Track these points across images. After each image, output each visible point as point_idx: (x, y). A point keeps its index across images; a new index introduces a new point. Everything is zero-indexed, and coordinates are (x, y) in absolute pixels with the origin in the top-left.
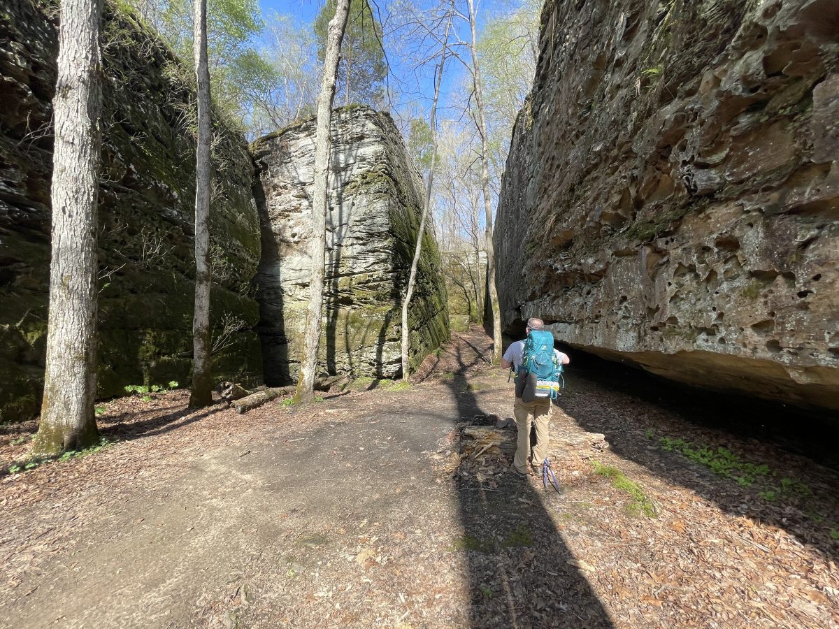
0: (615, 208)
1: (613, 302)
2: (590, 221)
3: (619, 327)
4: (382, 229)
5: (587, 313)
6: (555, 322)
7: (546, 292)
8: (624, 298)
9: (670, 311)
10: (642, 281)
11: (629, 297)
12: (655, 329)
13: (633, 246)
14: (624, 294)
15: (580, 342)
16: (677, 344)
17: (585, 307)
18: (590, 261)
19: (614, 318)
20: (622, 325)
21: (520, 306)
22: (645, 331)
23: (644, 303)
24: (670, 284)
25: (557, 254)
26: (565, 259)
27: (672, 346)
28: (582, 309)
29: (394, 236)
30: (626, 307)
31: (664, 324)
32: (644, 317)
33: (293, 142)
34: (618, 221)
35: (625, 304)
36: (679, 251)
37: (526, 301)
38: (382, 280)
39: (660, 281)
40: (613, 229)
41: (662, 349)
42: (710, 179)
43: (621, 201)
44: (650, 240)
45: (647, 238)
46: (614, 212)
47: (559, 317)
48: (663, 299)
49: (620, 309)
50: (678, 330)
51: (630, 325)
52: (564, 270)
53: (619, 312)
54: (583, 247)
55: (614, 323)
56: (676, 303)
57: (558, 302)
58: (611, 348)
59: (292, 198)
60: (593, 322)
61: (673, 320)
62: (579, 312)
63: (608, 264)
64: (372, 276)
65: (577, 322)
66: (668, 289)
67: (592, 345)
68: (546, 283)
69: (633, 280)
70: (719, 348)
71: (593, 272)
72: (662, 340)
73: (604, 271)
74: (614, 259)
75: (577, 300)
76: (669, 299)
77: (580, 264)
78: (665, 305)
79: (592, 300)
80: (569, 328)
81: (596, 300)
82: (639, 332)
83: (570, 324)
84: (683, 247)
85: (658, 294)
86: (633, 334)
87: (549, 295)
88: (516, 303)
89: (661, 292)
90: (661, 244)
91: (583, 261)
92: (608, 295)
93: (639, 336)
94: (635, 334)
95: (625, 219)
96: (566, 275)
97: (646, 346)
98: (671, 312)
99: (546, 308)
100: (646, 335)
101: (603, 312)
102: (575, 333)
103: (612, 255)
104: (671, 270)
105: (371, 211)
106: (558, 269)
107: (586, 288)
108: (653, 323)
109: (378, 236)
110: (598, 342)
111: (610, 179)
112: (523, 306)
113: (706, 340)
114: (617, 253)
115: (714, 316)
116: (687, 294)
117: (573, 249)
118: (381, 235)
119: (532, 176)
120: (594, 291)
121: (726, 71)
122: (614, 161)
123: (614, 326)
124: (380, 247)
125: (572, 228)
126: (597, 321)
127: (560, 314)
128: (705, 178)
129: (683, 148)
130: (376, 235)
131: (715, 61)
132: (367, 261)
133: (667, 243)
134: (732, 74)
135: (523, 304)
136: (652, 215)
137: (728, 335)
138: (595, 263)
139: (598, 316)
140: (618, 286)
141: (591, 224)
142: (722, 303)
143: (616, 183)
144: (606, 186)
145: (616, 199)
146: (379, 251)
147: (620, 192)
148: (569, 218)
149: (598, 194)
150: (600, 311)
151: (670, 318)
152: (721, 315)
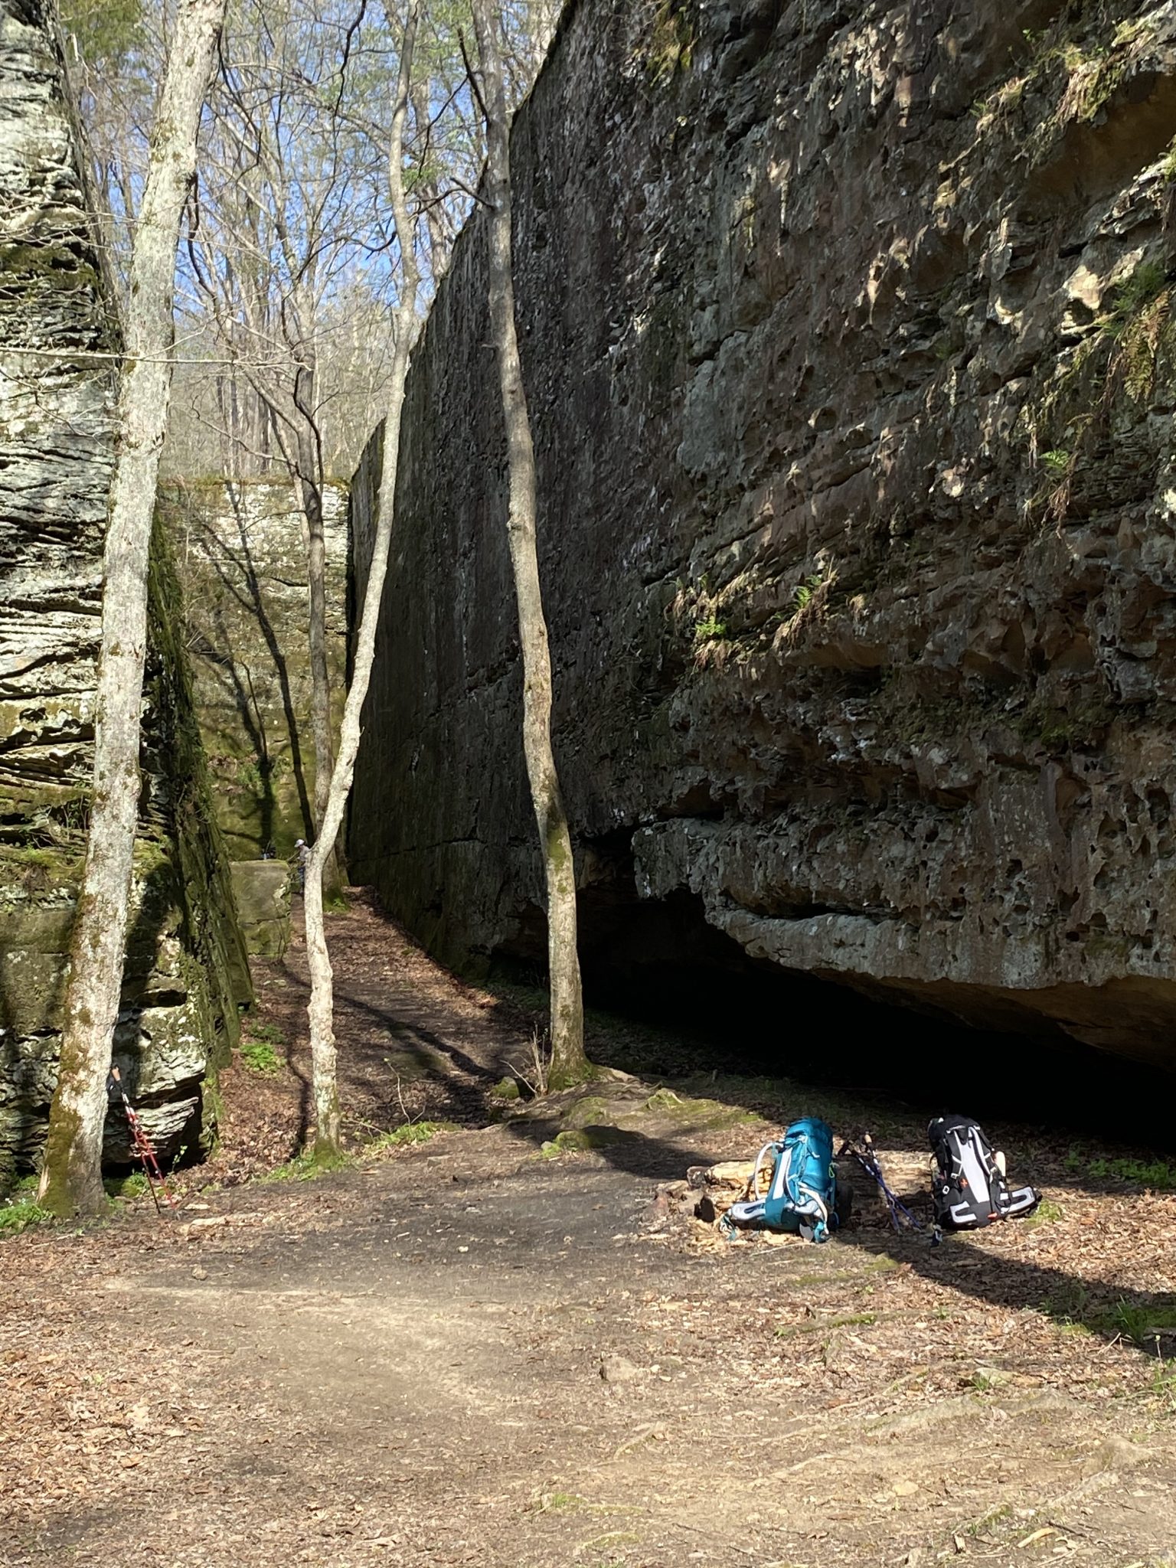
0: (992, 649)
1: (992, 870)
2: (932, 653)
3: (1007, 932)
5: (928, 892)
6: (822, 909)
7: (782, 807)
8: (1016, 866)
9: (1094, 903)
10: (1051, 834)
11: (1025, 864)
12: (1073, 936)
13: (1031, 751)
14: (1016, 854)
15: (912, 971)
16: (1106, 966)
17: (923, 873)
18: (937, 756)
19: (996, 910)
20: (1015, 926)
21: (630, 830)
22: (1057, 940)
23: (1054, 882)
24: (1093, 850)
25: (832, 699)
26: (861, 723)
27: (1099, 970)
28: (916, 878)
30: (1019, 884)
31: (1087, 927)
32: (1054, 911)
34: (1000, 682)
35: (1018, 878)
36: (1104, 789)
37: (664, 814)
39: (1078, 839)
40: (989, 691)
41: (1084, 978)
42: (1138, 682)
43: (1006, 638)
44: (1060, 750)
45: (1055, 746)
46: (991, 658)
47: (837, 895)
48: (1083, 877)
49: (1009, 889)
50: (1108, 939)
51: (1030, 928)
52: (858, 753)
53: (1007, 896)
54: (913, 707)
55: (996, 922)
56: (1104, 887)
57: (831, 847)
58: (990, 981)
60: (945, 916)
61: (1099, 918)
62: (905, 886)
63: (978, 775)
65: (897, 916)
66: (1091, 858)
67: (945, 979)
68: (785, 777)
69: (1031, 827)
70: (1153, 970)
71: (944, 786)
72: (1084, 960)
73: (973, 789)
74: (994, 770)
75: (897, 850)
76: (1093, 879)
77: (908, 756)
78: (1087, 891)
79: (940, 858)
80: (873, 932)
81: (950, 860)
82: (1047, 943)
83: (875, 919)
84: (1110, 782)
85: (1076, 867)
86: (1035, 948)
87: (794, 819)
89: (1081, 864)
90: (1078, 763)
91: (916, 750)
92: (979, 849)
93: (1047, 954)
94: (1039, 948)
95: (1015, 679)
96: (859, 770)
97: (1059, 974)
98: (1097, 904)
99: (785, 862)
100: (1058, 949)
101: (971, 892)
102: (893, 945)
103: (990, 758)
104: (1095, 825)
106: (834, 749)
107: (926, 823)
108: (1070, 926)
109: (65, 538)
110: (960, 970)
111: (981, 577)
112: (649, 832)
113: (1140, 957)
114: (998, 758)
115: (1148, 916)
116: (1120, 871)
117: (883, 700)
118: (81, 534)
119: (710, 355)
120: (947, 833)
121: (1145, 536)
122: (990, 542)
123: (997, 930)
124: (82, 589)
125: (881, 646)
126: (955, 914)
127: (841, 886)
128: (1131, 680)
129: (1102, 611)
130: (52, 534)
131: (1133, 515)
132: (16, 647)
133: (1087, 768)
134: (1152, 546)
135: (648, 824)
136: (1063, 696)
137: (1162, 947)
138: (948, 764)
139: (958, 903)
140: (1002, 834)
141: (937, 662)
142: (1156, 895)
143: (995, 596)
144: (974, 592)
145: (995, 632)
146: (74, 608)
147: (1003, 621)
148: (873, 613)
149: (954, 597)
150: (962, 890)
151: (1094, 916)
152: (1155, 914)
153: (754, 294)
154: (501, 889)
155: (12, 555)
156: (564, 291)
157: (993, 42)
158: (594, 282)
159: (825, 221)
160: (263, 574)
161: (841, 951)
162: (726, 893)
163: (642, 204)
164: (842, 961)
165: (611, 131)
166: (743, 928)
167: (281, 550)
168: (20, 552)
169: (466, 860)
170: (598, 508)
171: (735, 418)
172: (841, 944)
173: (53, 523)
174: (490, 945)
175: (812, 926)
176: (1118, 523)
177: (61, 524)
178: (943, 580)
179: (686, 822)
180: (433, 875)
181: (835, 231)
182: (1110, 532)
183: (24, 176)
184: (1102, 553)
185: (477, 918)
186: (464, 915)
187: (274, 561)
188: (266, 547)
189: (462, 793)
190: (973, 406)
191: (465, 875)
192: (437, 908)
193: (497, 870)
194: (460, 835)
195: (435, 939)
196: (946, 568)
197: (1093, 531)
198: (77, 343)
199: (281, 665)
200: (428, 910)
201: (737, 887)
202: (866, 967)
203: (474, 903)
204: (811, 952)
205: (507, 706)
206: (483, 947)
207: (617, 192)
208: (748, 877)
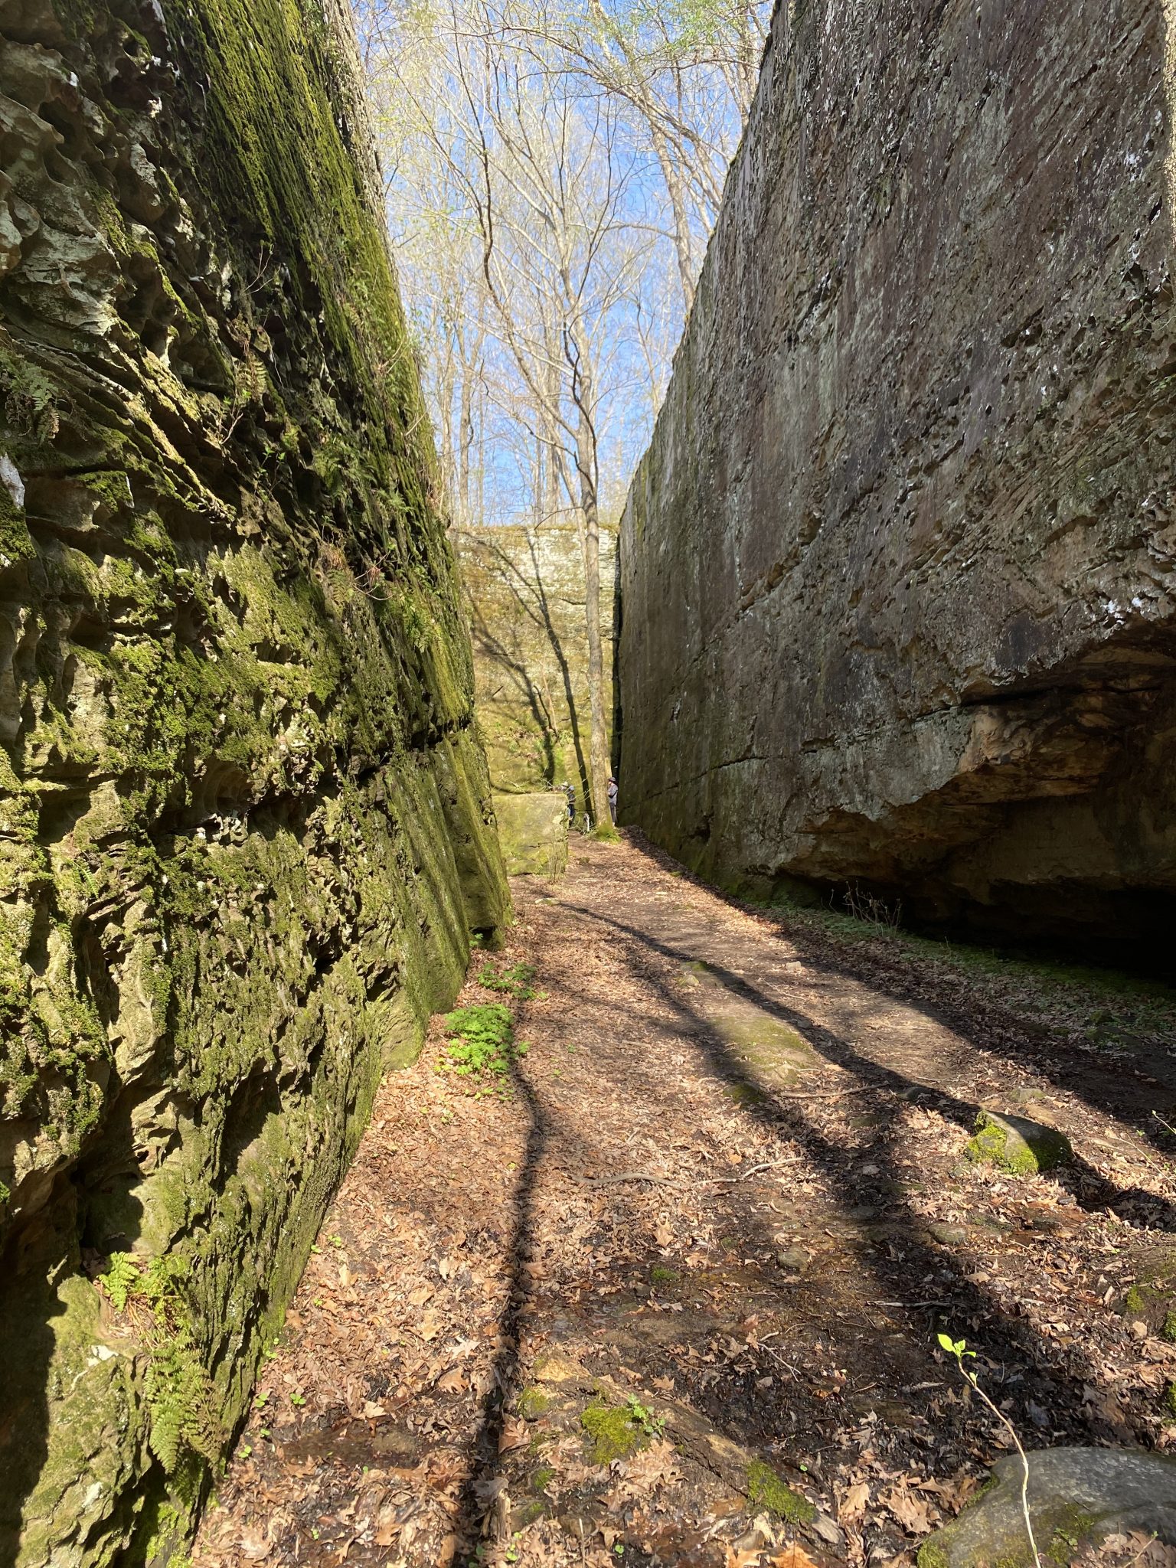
154: (788, 804)
160: (552, 597)
167: (567, 577)
169: (740, 779)
174: (773, 865)
180: (698, 804)
185: (755, 838)
186: (738, 836)
187: (562, 586)
188: (556, 576)
189: (733, 716)
191: (739, 796)
192: (704, 834)
193: (781, 784)
194: (732, 756)
195: (703, 863)
199: (564, 666)
200: (692, 837)
203: (751, 822)
205: (801, 597)
206: (764, 867)
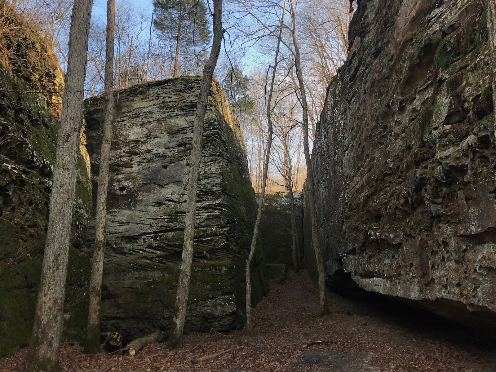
0: (402, 206)
1: (406, 266)
2: (389, 209)
3: (410, 283)
4: (216, 189)
5: (393, 272)
6: (373, 276)
7: (364, 251)
8: (412, 265)
9: (431, 275)
10: (419, 255)
11: (414, 264)
12: (426, 285)
13: (413, 233)
14: (411, 262)
15: (390, 293)
17: (392, 267)
18: (392, 236)
19: (408, 277)
20: (412, 282)
21: (342, 257)
22: (422, 286)
23: (421, 269)
24: (430, 260)
25: (371, 223)
26: (377, 229)
27: (434, 295)
28: (390, 268)
29: (226, 194)
30: (413, 270)
31: (430, 282)
32: (422, 278)
33: (128, 103)
34: (406, 215)
35: (412, 268)
36: (431, 242)
37: (348, 254)
38: (215, 234)
39: (426, 257)
40: (403, 217)
41: (430, 298)
42: (438, 210)
43: (405, 202)
46: (402, 208)
47: (376, 273)
48: (428, 268)
49: (411, 271)
50: (436, 286)
51: (416, 282)
52: (376, 236)
53: (411, 273)
55: (408, 280)
56: (434, 271)
57: (374, 261)
58: (408, 297)
59: (123, 154)
60: (397, 278)
61: (433, 280)
62: (388, 271)
63: (402, 240)
64: (205, 231)
65: (387, 278)
66: (430, 262)
67: (397, 296)
68: (364, 244)
69: (415, 254)
70: (448, 297)
71: (394, 243)
72: (429, 292)
73: (400, 244)
74: (405, 238)
75: (386, 261)
76: (430, 268)
78: (430, 272)
79: (395, 263)
80: (383, 282)
81: (398, 263)
82: (420, 287)
83: (383, 279)
84: (433, 240)
86: (417, 288)
87: (366, 254)
88: (337, 254)
89: (427, 264)
90: (424, 235)
91: (387, 235)
92: (403, 261)
93: (420, 290)
95: (409, 213)
96: (377, 240)
97: (423, 296)
99: (365, 264)
100: (423, 289)
101: (402, 272)
102: (387, 286)
103: (403, 235)
104: (430, 252)
105: (206, 172)
106: (372, 235)
107: (392, 253)
108: (425, 282)
109: (212, 194)
110: (400, 293)
111: (398, 187)
112: (345, 258)
113: (444, 292)
114: (405, 235)
115: (445, 280)
116: (438, 266)
117: (381, 222)
118: (215, 193)
119: (347, 149)
120: (396, 257)
121: (435, 167)
122: (400, 177)
123: (408, 283)
124: (214, 204)
125: (379, 208)
126: (399, 278)
127: (376, 270)
128: (435, 210)
129: (426, 190)
130: (210, 193)
131: (431, 161)
132: (201, 217)
133: (426, 236)
134: (437, 169)
135: (345, 256)
136: (420, 217)
137: (450, 289)
138: (395, 237)
139: (400, 275)
140: (408, 256)
141: (390, 211)
142: (447, 274)
143: (402, 191)
144: (397, 191)
145: (402, 201)
146: (213, 208)
147: (404, 198)
148: (377, 200)
149: (393, 193)
150: (400, 271)
151: (431, 279)
152: (447, 279)
153: (354, 133)
155: (201, 198)
156: (329, 146)
157: (395, 58)
158: (333, 143)
159: (365, 112)
161: (377, 287)
162: (355, 272)
163: (340, 125)
164: (376, 289)
165: (335, 112)
166: (358, 280)
168: (203, 197)
170: (335, 188)
171: (351, 161)
172: (376, 285)
173: (209, 191)
175: (371, 280)
176: (428, 165)
177: (211, 191)
178: (390, 190)
179: (351, 255)
181: (367, 114)
182: (426, 167)
183: (207, 124)
184: (425, 173)
190: (393, 143)
196: (391, 186)
197: (421, 168)
198: (215, 155)
201: (357, 270)
202: (381, 292)
204: (371, 287)
207: (336, 124)
208: (359, 268)
